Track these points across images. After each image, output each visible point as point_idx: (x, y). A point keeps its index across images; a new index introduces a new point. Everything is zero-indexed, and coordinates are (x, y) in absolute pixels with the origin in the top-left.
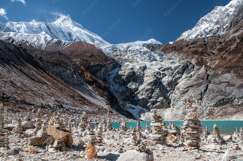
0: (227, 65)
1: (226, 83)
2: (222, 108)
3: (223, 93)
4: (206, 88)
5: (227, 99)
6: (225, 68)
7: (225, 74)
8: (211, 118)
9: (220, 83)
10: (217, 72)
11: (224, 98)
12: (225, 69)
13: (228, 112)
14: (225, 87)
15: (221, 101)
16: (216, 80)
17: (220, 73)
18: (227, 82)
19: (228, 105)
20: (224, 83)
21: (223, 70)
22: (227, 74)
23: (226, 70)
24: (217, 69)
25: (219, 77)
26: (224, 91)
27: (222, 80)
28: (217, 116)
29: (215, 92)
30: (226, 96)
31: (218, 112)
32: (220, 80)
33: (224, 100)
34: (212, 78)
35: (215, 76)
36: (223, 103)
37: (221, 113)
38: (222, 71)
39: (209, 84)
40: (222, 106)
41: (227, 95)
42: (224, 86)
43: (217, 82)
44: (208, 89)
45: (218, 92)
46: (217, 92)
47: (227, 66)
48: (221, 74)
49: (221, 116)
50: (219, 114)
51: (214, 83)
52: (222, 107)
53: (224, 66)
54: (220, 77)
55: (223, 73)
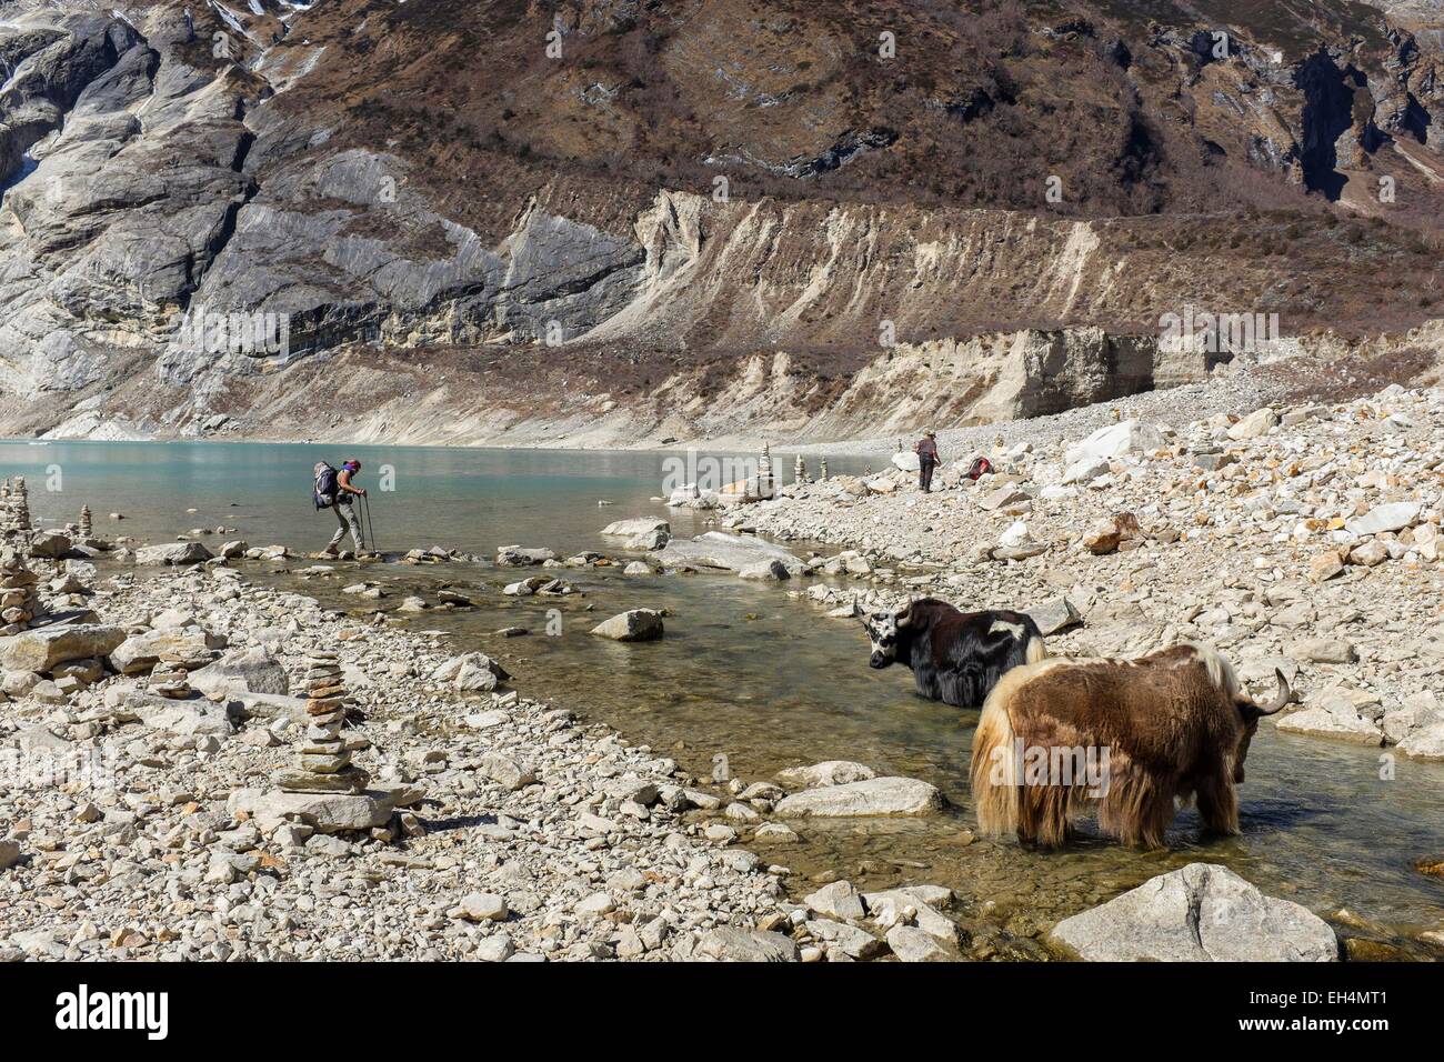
0: (369, 93)
1: (349, 212)
2: (306, 366)
3: (324, 272)
4: (221, 225)
5: (340, 314)
6: (357, 112)
7: (353, 151)
8: (236, 423)
9: (315, 204)
10: (302, 130)
11: (326, 302)
12: (356, 116)
13: (340, 392)
14: (343, 234)
15: (308, 324)
16: (293, 182)
17: (321, 136)
18: (353, 207)
19: (343, 350)
20: (339, 207)
21: (343, 122)
22: (363, 152)
23: (361, 122)
24: (308, 107)
25: (313, 163)
26: (329, 257)
27: (328, 189)
28: (275, 416)
29: (278, 262)
30: (336, 290)
31: (281, 386)
32: (313, 184)
33: (328, 319)
34: (269, 166)
35: (290, 157)
36: (317, 332)
37: (298, 393)
38: (336, 128)
39: (247, 200)
40: (308, 354)
41: (347, 289)
42: (338, 226)
43: (298, 198)
44: (235, 238)
45: (297, 261)
46: (288, 261)
47: (365, 101)
48: (327, 146)
49: (298, 412)
50: (285, 401)
51: (278, 200)
52: (309, 359)
53: (348, 95)
54: (316, 168)
55: (340, 143)
